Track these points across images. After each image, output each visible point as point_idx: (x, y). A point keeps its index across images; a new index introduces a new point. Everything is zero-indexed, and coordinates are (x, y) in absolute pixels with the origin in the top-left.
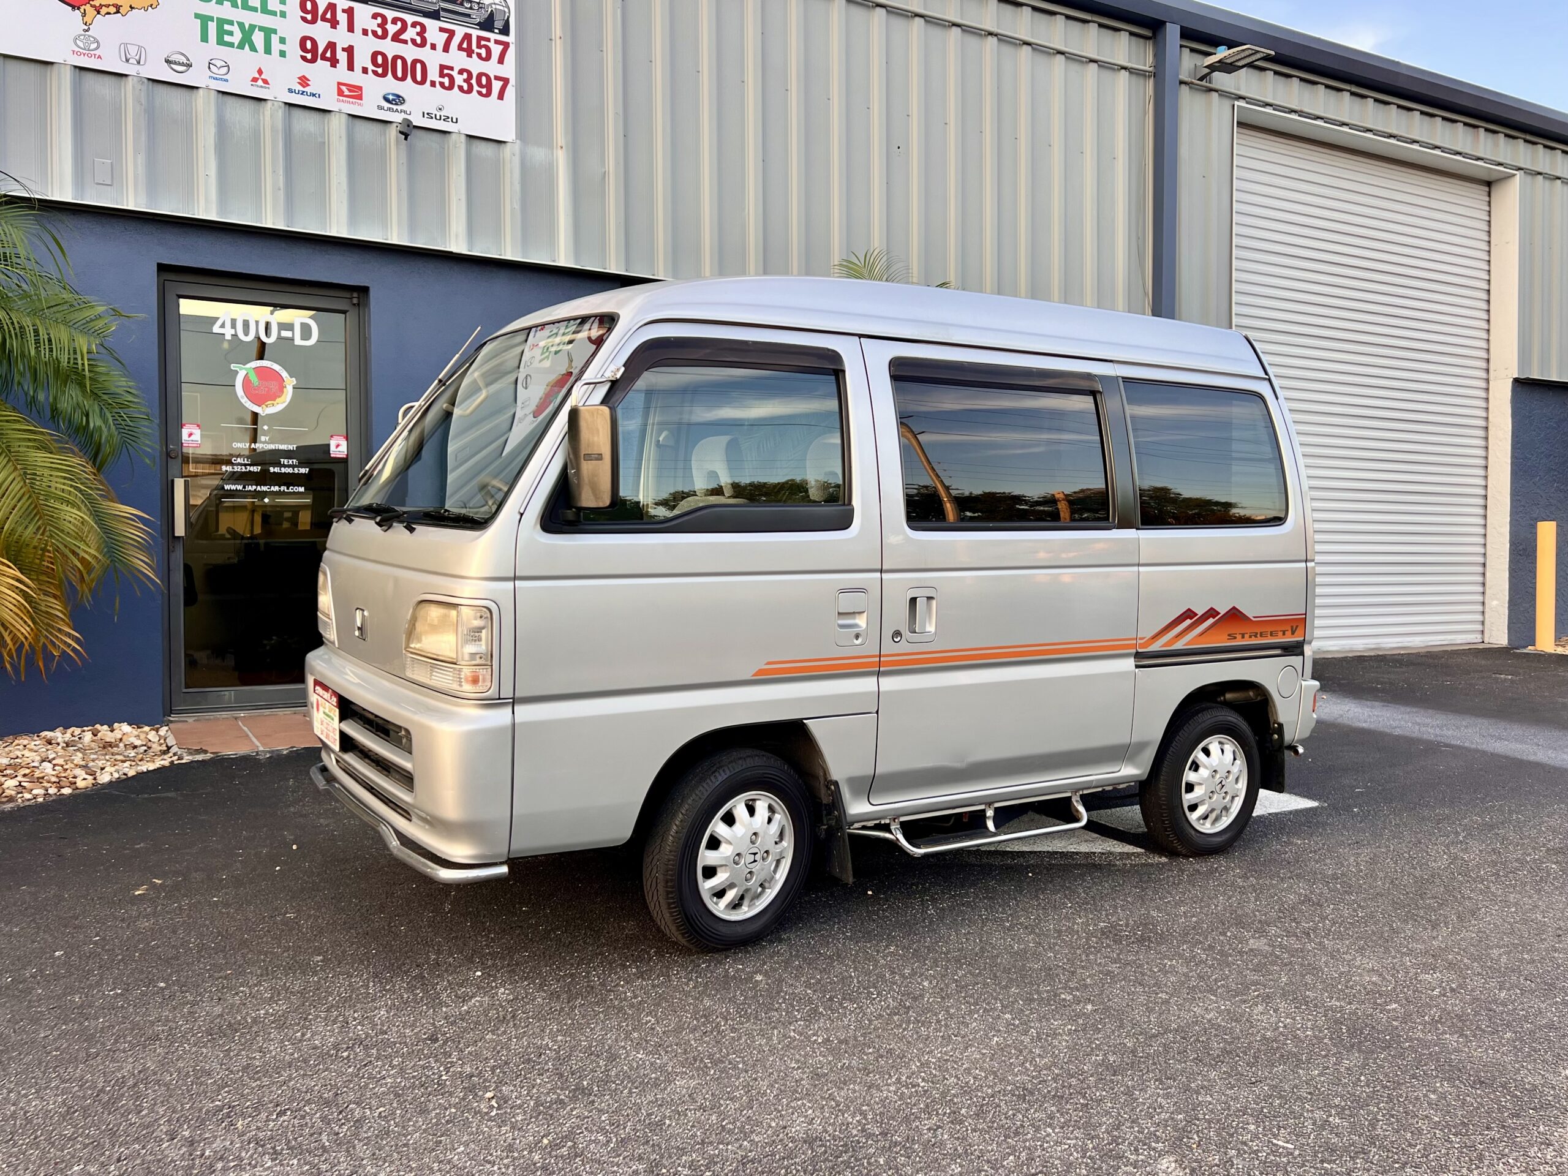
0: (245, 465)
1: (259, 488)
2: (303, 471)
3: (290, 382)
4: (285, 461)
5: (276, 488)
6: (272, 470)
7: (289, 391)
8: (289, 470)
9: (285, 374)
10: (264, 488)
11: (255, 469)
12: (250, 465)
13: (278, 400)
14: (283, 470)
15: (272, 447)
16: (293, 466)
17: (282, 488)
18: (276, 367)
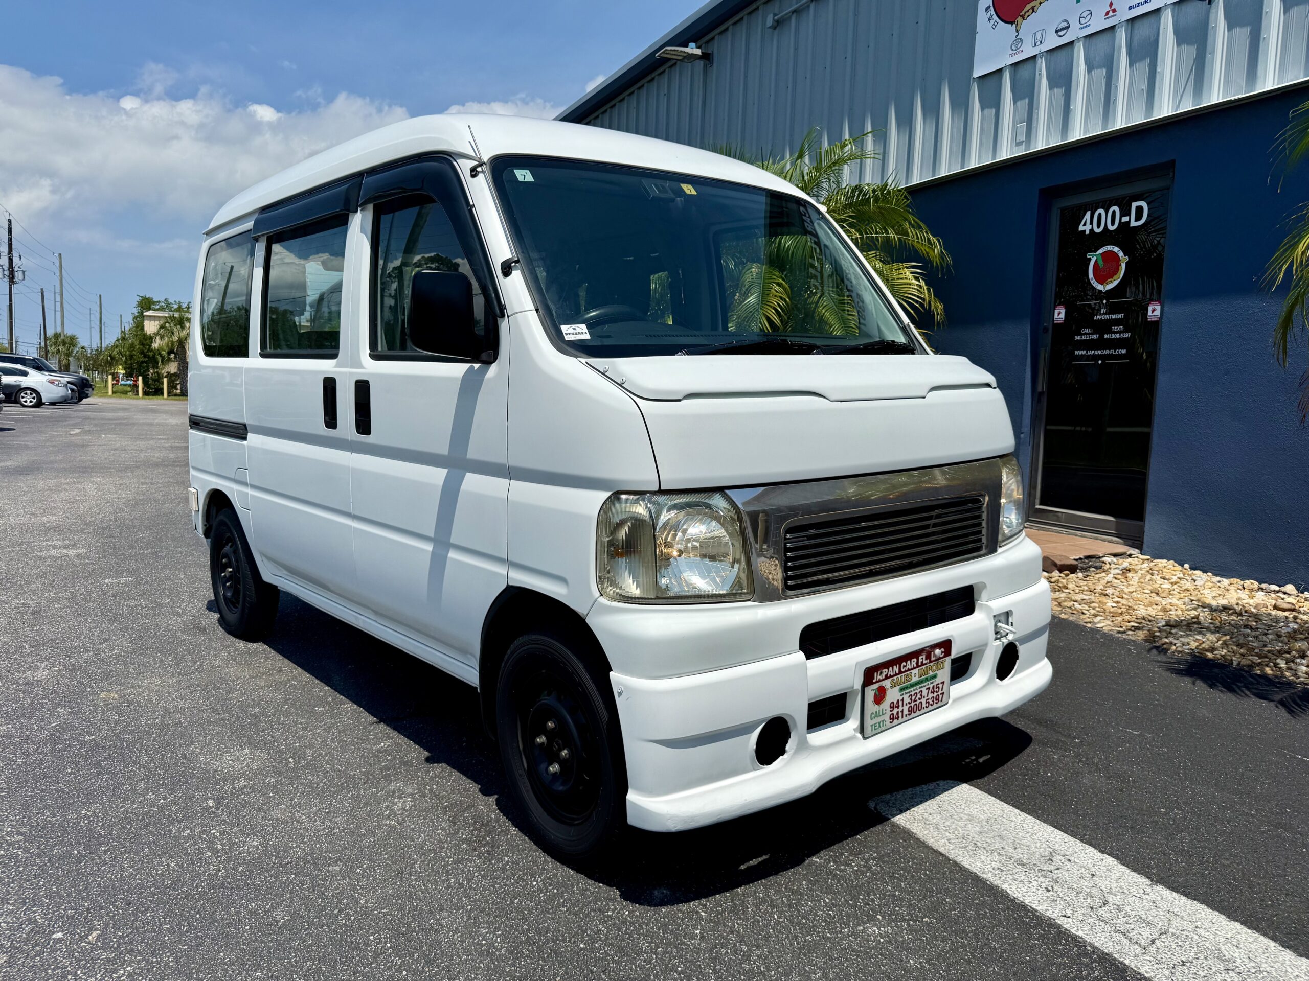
0: (1089, 334)
1: (1096, 353)
2: (1127, 335)
3: (1124, 259)
4: (1115, 328)
5: (1106, 352)
6: (1106, 336)
7: (1123, 266)
8: (1117, 336)
9: (1121, 254)
10: (1099, 352)
11: (1095, 337)
12: (1092, 334)
13: (1115, 277)
14: (1114, 336)
15: (1107, 317)
16: (1119, 332)
17: (1112, 351)
18: (1116, 249)
